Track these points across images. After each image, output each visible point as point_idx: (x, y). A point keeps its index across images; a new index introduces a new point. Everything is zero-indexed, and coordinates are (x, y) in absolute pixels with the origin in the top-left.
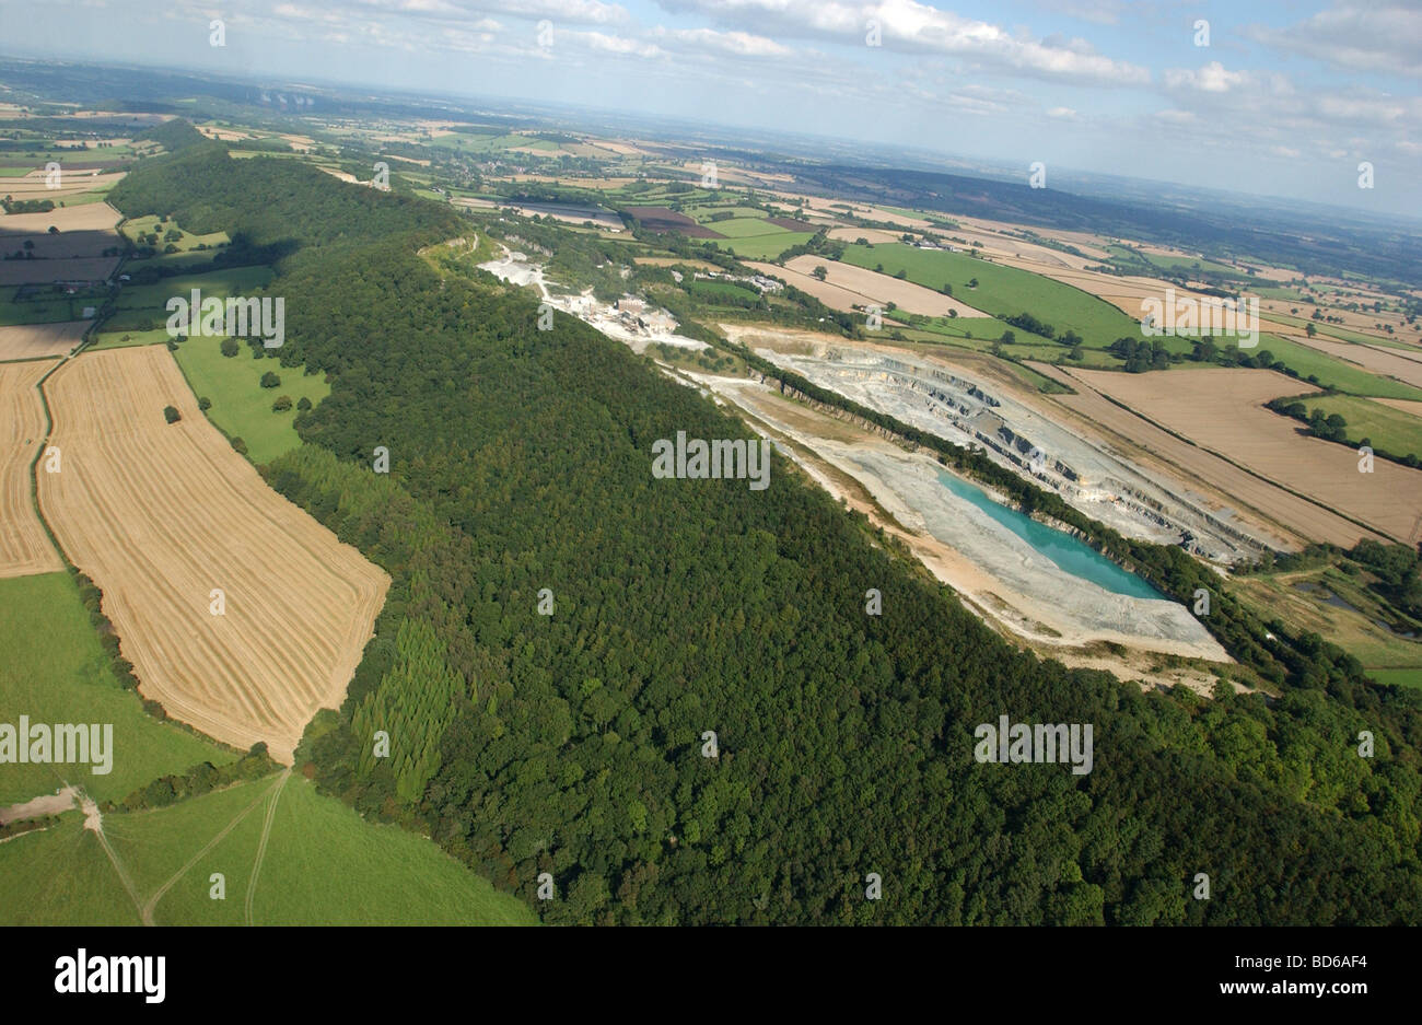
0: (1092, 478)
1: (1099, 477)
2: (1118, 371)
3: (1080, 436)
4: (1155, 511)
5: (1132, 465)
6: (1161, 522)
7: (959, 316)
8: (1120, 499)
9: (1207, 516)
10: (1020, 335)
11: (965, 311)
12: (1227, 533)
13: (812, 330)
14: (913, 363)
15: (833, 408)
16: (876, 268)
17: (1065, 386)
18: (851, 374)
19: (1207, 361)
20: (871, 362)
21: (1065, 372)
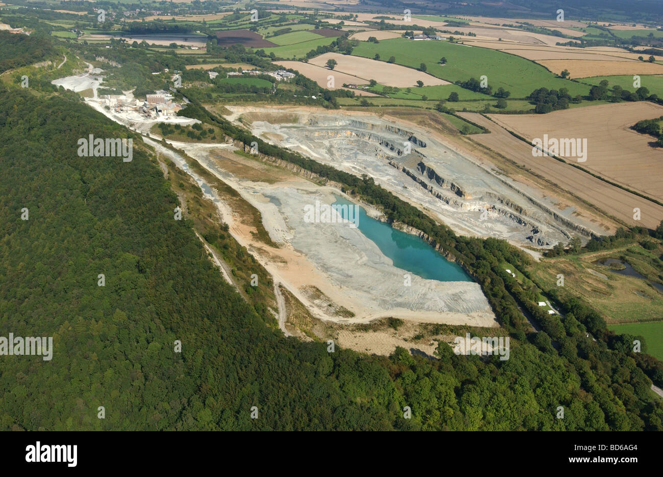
0: (475, 193)
1: (481, 192)
2: (530, 113)
3: (478, 163)
4: (516, 213)
5: (509, 181)
6: (520, 222)
7: (425, 84)
8: (494, 208)
9: (554, 214)
10: (464, 93)
11: (430, 81)
12: (567, 226)
13: (300, 105)
14: (372, 122)
15: (274, 159)
16: (374, 57)
17: (482, 128)
18: (324, 133)
19: (600, 99)
20: (341, 124)
21: (488, 118)
